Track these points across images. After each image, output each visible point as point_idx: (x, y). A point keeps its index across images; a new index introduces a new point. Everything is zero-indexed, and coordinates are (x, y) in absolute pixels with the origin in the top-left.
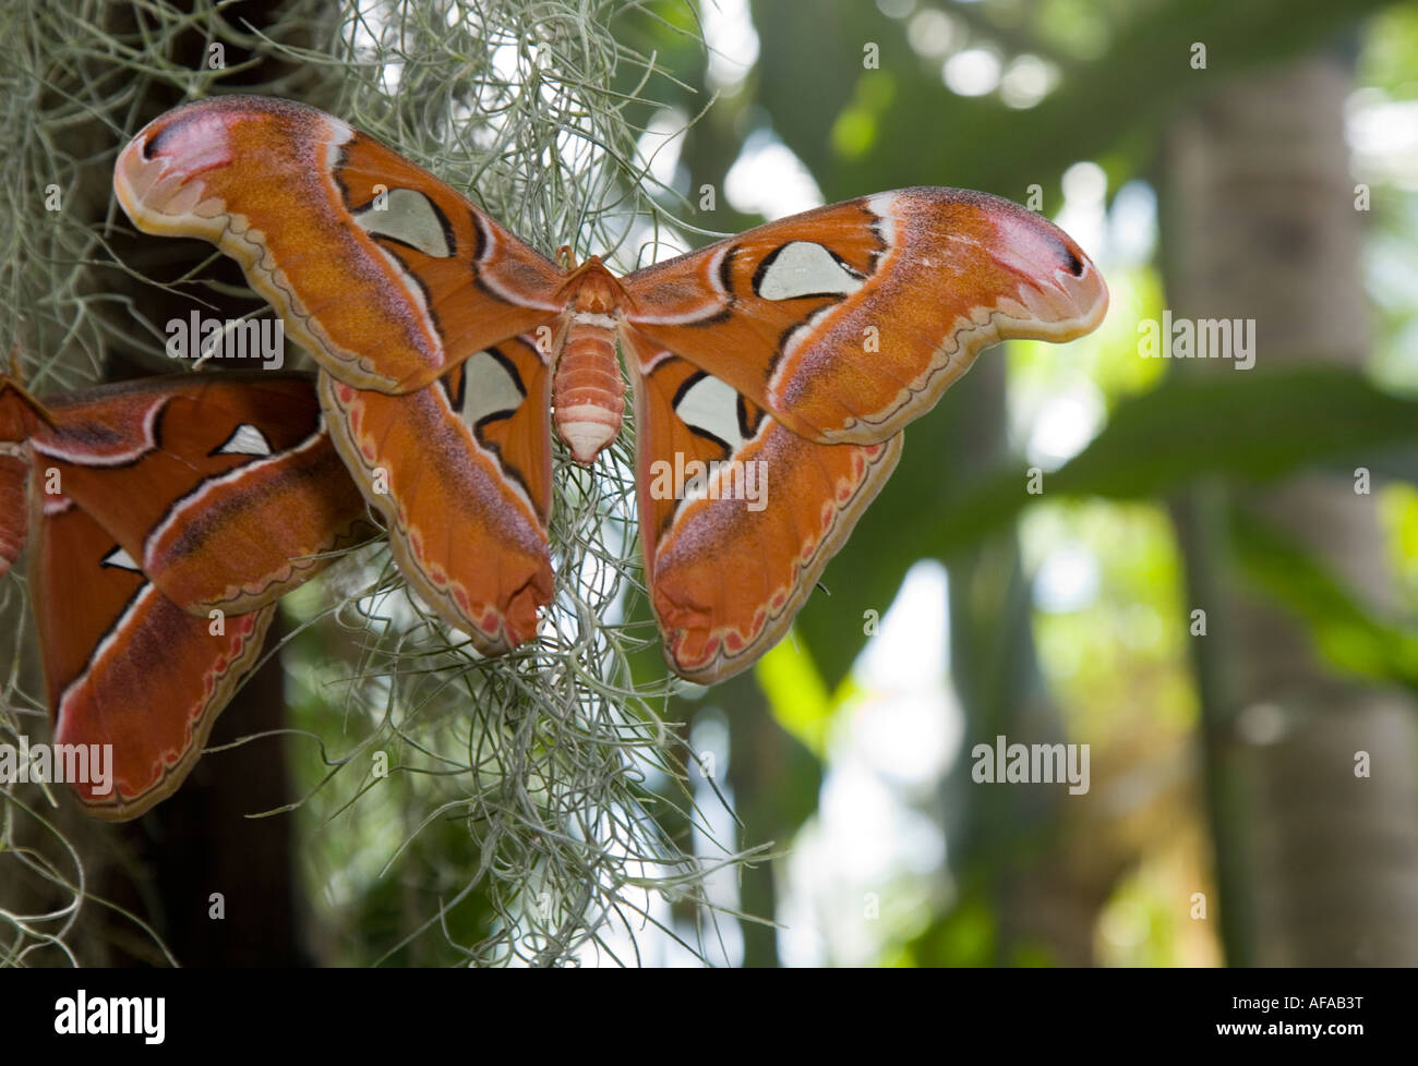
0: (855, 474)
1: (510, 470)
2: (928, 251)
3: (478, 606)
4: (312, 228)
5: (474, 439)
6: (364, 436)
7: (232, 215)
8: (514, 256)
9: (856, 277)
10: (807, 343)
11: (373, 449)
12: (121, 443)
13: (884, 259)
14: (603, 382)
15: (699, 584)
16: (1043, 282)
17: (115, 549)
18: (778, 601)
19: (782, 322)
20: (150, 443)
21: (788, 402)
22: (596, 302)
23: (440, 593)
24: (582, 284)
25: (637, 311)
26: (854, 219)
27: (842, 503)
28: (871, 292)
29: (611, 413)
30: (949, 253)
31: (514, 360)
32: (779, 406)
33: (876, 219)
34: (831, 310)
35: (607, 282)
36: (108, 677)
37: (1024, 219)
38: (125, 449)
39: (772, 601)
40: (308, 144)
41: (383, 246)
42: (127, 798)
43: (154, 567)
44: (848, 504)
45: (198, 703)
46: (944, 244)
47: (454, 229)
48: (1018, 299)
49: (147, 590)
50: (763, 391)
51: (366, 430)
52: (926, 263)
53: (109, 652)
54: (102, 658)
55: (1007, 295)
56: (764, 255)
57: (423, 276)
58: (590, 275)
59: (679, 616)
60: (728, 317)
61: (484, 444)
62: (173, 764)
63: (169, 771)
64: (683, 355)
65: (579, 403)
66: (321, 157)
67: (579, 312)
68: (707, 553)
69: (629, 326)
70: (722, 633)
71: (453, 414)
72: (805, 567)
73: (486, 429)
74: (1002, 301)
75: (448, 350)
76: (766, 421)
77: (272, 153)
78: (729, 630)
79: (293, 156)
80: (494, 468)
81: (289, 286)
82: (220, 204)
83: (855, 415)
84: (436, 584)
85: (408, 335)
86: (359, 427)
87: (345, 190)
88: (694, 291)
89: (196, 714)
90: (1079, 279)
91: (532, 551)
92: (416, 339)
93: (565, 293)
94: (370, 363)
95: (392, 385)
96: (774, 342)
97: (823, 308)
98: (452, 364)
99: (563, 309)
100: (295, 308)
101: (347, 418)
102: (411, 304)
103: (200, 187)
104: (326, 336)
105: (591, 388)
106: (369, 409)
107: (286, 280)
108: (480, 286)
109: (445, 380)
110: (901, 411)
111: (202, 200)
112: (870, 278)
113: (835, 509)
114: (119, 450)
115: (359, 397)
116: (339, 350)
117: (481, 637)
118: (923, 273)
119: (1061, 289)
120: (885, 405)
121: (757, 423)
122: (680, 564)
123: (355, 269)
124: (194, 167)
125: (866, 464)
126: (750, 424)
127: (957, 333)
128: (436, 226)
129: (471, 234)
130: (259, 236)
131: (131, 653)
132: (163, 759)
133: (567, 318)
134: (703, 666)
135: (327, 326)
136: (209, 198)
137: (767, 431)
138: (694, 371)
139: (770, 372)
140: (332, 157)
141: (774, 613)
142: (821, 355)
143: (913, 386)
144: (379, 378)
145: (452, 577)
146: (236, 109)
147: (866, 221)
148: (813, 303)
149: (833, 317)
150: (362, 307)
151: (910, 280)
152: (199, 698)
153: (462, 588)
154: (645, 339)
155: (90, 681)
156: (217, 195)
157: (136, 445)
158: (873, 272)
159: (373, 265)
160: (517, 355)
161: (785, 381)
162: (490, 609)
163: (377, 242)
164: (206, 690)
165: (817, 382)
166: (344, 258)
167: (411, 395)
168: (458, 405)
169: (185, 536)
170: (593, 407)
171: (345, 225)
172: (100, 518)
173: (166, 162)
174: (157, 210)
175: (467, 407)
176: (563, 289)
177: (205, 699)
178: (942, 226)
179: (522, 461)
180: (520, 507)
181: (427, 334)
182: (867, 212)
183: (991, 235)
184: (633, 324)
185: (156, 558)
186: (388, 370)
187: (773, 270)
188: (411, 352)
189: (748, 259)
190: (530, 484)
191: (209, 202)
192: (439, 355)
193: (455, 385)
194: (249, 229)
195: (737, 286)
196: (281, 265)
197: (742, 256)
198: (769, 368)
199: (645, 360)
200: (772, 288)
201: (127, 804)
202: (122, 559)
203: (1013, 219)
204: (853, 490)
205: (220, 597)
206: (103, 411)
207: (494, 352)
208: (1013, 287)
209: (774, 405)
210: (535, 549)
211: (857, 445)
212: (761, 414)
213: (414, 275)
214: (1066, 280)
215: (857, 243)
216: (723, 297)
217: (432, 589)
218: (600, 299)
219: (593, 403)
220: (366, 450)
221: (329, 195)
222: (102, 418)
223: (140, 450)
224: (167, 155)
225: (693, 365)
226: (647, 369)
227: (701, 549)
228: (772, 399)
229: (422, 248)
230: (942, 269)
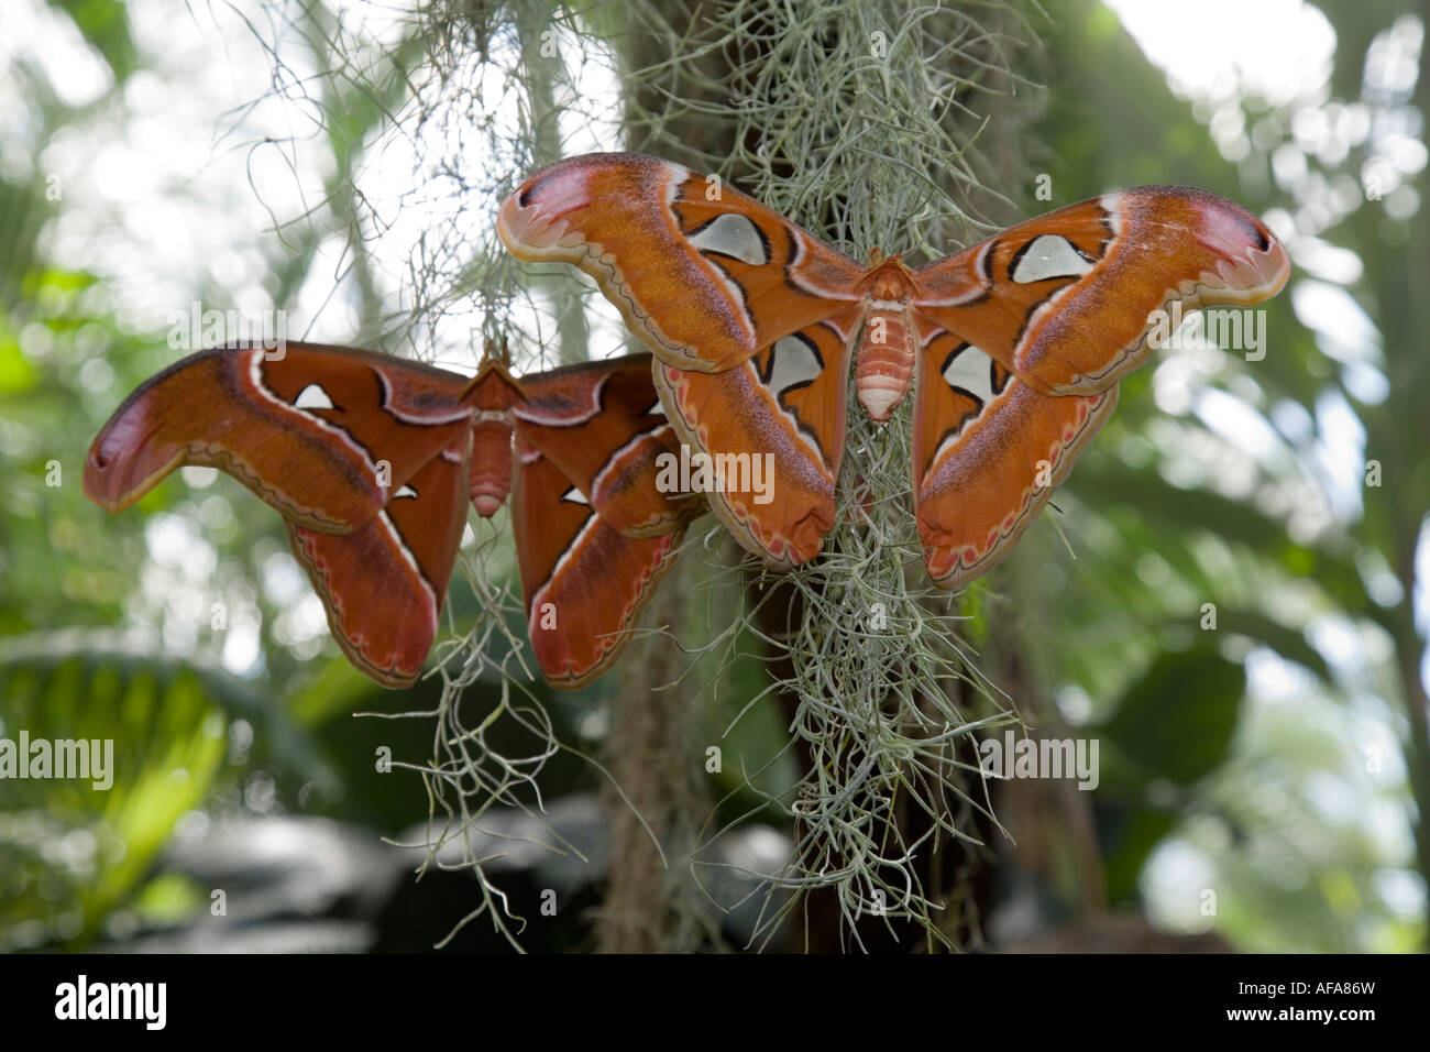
0: (1078, 420)
1: (804, 427)
2: (1146, 237)
3: (768, 533)
4: (653, 249)
5: (777, 404)
6: (688, 405)
7: (590, 243)
8: (823, 260)
9: (1089, 261)
10: (1047, 317)
11: (695, 415)
12: (576, 409)
13: (1111, 245)
14: (890, 356)
15: (946, 512)
16: (1237, 258)
17: (571, 488)
18: (1009, 523)
19: (1028, 301)
20: (596, 408)
21: (1028, 364)
22: (887, 291)
23: (741, 524)
24: (877, 278)
25: (920, 298)
26: (1090, 215)
27: (1066, 443)
28: (1099, 273)
29: (896, 380)
30: (1164, 238)
31: (816, 340)
32: (1021, 368)
33: (1106, 214)
34: (1067, 289)
35: (898, 275)
36: (565, 583)
37: (1223, 207)
38: (580, 413)
39: (1004, 523)
40: (652, 185)
41: (711, 260)
42: (577, 674)
43: (598, 501)
44: (1071, 444)
45: (630, 603)
46: (1158, 230)
47: (770, 242)
48: (1216, 272)
49: (594, 519)
50: (1009, 356)
51: (689, 400)
52: (1145, 247)
53: (567, 566)
54: (560, 572)
55: (1208, 270)
56: (1018, 248)
57: (741, 279)
58: (885, 270)
59: (934, 537)
60: (988, 298)
61: (785, 408)
62: (610, 648)
63: (606, 654)
64: (954, 331)
65: (871, 374)
66: (662, 195)
67: (875, 300)
68: (956, 487)
69: (914, 308)
70: (960, 550)
71: (762, 386)
72: (1035, 496)
73: (788, 396)
74: (1204, 275)
75: (759, 336)
76: (1012, 380)
77: (622, 195)
78: (965, 548)
79: (640, 196)
80: (791, 426)
81: (633, 296)
82: (580, 236)
83: (1080, 373)
84: (739, 518)
85: (727, 326)
86: (684, 399)
87: (681, 218)
88: (964, 279)
89: (628, 611)
90: (1265, 253)
91: (816, 489)
92: (733, 329)
93: (863, 285)
94: (694, 350)
95: (711, 366)
96: (1021, 316)
97: (1062, 287)
98: (763, 346)
99: (863, 298)
100: (637, 312)
101: (674, 394)
102: (731, 302)
103: (565, 224)
104: (659, 331)
105: (881, 362)
106: (692, 385)
107: (630, 291)
108: (791, 285)
109: (756, 359)
110: (1117, 368)
111: (565, 234)
112: (1100, 262)
113: (1061, 448)
114: (573, 414)
115: (685, 376)
116: (669, 341)
117: (769, 557)
118: (1142, 255)
119: (1251, 262)
120: (1105, 363)
121: (1005, 383)
122: (936, 495)
123: (687, 279)
124: (560, 209)
125: (1088, 410)
126: (999, 383)
127: (1166, 303)
128: (757, 241)
129: (786, 245)
130: (611, 258)
131: (581, 566)
132: (603, 645)
133: (866, 305)
134: (945, 576)
135: (661, 324)
136: (571, 232)
137: (1012, 388)
138: (960, 342)
139: (1016, 341)
140: (671, 195)
141: (1005, 532)
142: (1058, 325)
143: (1129, 347)
144: (700, 361)
145: (750, 512)
146: (593, 164)
147: (1099, 216)
148: (1054, 284)
149: (1069, 294)
150: (691, 308)
151: (1131, 262)
152: (630, 598)
153: (757, 520)
154: (926, 319)
155: (552, 588)
156: (578, 230)
157: (586, 411)
158: (1102, 256)
159: (701, 274)
160: (820, 338)
161: (1028, 347)
162: (777, 536)
163: (705, 257)
164: (635, 593)
165: (1052, 347)
166: (678, 271)
167: (728, 373)
168: (766, 378)
169: (621, 479)
170: (881, 376)
171: (680, 246)
172: (560, 464)
173: (538, 208)
174: (530, 244)
175: (773, 380)
176: (862, 282)
177: (635, 599)
178: (1158, 217)
179: (816, 420)
180: (811, 456)
181: (743, 325)
182: (1100, 209)
183: (1197, 222)
184: (918, 307)
185: (600, 494)
186: (708, 355)
187: (1026, 258)
188: (729, 340)
189: (1007, 251)
190: (821, 438)
191: (571, 235)
192: (752, 342)
193: (764, 363)
194: (604, 253)
195: (995, 275)
196: (628, 280)
197: (1002, 249)
198: (1016, 337)
199: (924, 335)
200: (1023, 274)
201: (577, 678)
202: (576, 495)
203: (1214, 207)
204: (1075, 433)
205: (645, 523)
206: (564, 385)
207: (800, 335)
208: (1213, 263)
209: (1017, 367)
210: (820, 488)
211: (1082, 397)
212: (1008, 375)
213: (734, 280)
214: (1255, 254)
215: (1092, 234)
216: (985, 283)
217: (735, 521)
218: (891, 289)
219: (882, 373)
220: (688, 417)
221: (668, 223)
222: (562, 390)
223: (589, 414)
224: (537, 203)
225: (959, 338)
226: (925, 342)
227: (951, 484)
228: (1017, 362)
229: (743, 260)
230: (1156, 251)
